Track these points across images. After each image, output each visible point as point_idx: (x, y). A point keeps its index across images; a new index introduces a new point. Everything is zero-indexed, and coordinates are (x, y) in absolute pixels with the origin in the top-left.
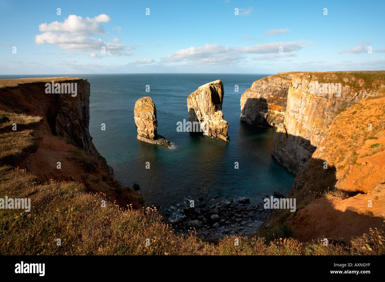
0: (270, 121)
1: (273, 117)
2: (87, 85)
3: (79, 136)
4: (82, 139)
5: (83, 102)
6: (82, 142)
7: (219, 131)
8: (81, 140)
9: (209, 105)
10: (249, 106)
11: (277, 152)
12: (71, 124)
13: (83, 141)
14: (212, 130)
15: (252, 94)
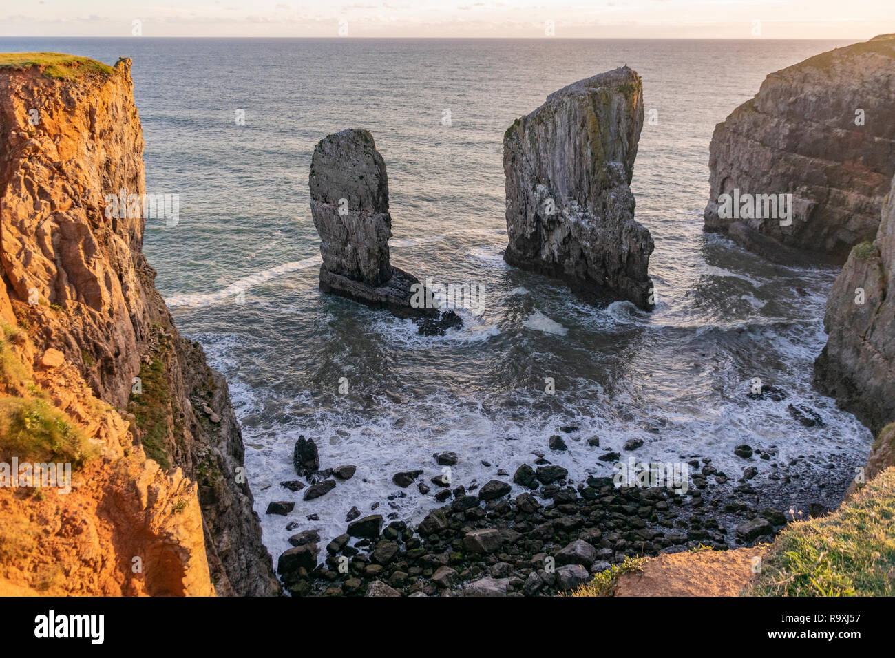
0: (825, 230)
1: (837, 217)
2: (114, 83)
3: (86, 265)
4: (99, 274)
5: (101, 142)
6: (98, 287)
7: (616, 260)
8: (95, 279)
9: (581, 165)
10: (741, 171)
11: (839, 353)
12: (59, 223)
13: (101, 283)
14: (590, 259)
15: (760, 122)
